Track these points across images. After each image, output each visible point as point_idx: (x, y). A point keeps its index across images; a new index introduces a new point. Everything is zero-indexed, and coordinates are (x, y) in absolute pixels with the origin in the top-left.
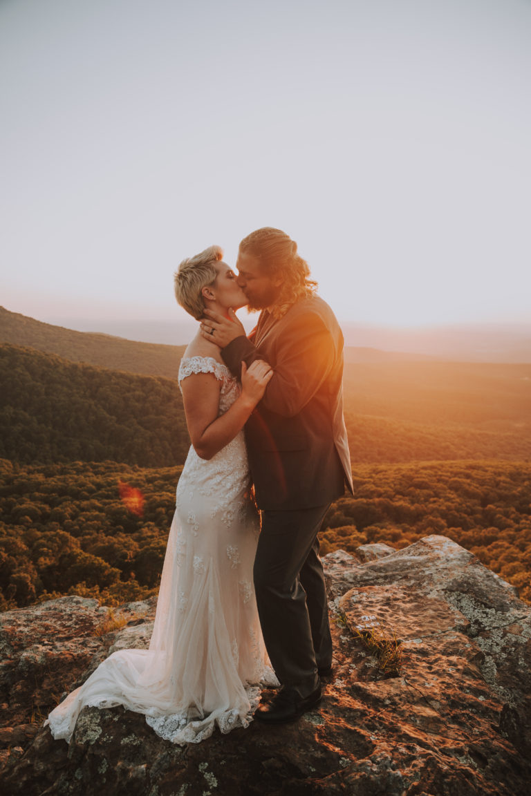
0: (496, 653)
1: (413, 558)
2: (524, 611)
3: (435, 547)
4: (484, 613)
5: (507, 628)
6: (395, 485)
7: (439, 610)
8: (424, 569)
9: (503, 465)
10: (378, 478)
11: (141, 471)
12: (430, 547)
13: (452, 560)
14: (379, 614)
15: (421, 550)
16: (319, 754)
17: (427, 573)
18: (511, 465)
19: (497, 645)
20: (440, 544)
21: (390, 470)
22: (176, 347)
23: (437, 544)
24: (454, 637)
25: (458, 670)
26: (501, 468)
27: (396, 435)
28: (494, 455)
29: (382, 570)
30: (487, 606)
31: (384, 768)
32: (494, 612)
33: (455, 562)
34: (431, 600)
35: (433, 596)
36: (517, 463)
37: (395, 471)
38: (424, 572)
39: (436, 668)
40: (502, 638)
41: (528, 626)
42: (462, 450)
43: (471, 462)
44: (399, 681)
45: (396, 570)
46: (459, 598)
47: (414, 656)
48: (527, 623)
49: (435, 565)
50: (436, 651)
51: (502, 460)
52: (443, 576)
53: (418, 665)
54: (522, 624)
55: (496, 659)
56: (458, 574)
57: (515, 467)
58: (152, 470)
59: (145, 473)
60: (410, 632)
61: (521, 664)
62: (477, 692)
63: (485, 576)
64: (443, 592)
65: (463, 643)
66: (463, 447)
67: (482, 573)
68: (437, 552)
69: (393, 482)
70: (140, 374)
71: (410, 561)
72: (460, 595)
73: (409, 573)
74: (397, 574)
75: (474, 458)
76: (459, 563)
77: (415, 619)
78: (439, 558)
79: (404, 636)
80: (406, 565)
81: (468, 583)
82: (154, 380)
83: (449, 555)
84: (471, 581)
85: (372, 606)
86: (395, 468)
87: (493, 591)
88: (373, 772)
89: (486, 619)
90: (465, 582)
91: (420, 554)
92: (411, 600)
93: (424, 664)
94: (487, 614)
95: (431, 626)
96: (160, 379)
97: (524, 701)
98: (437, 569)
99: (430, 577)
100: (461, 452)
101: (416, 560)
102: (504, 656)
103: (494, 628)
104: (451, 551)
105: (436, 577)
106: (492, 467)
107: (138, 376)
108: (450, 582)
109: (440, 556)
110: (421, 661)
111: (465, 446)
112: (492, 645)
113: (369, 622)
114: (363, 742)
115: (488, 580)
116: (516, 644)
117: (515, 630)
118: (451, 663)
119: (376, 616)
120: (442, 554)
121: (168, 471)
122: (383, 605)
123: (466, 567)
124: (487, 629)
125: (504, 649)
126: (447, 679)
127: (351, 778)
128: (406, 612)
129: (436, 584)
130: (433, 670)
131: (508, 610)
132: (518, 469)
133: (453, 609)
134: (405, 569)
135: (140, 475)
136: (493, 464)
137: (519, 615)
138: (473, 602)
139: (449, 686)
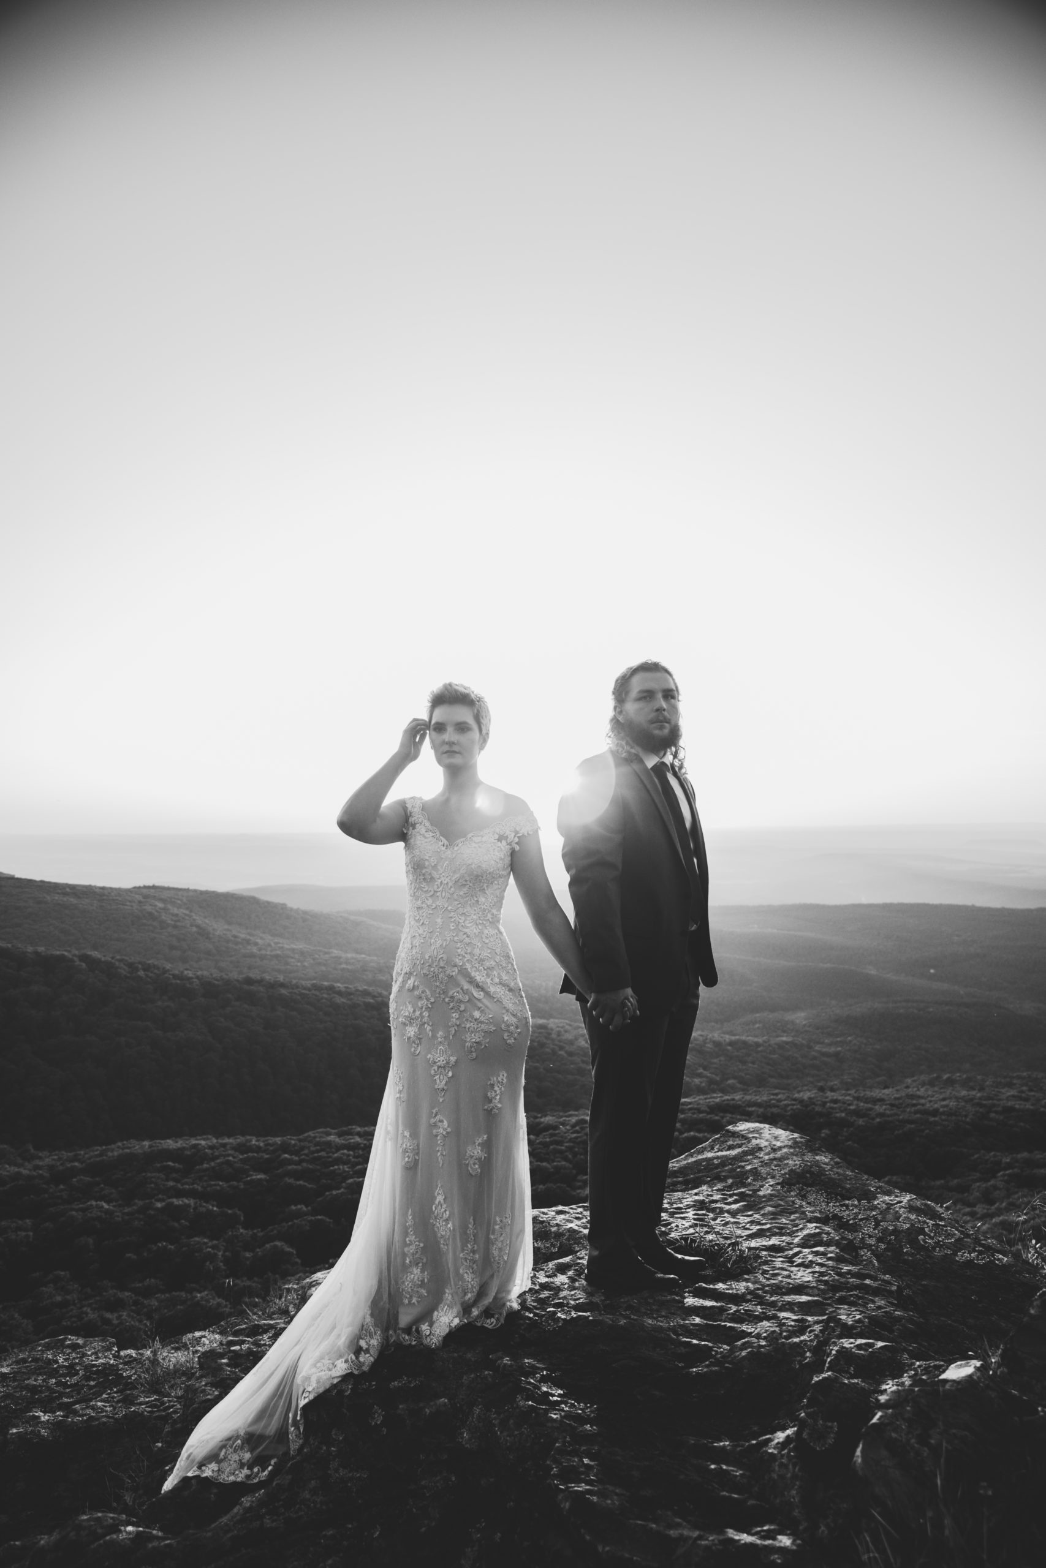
0: (871, 1245)
1: (720, 1154)
2: (897, 1196)
3: (751, 1135)
4: (842, 1206)
5: (879, 1217)
6: (575, 1155)
7: (780, 1205)
8: (743, 1164)
9: (779, 1101)
10: (540, 1143)
11: (40, 1158)
12: (743, 1136)
13: (780, 1148)
14: (694, 1219)
15: (730, 1143)
16: (683, 1350)
17: (749, 1167)
18: (795, 1100)
19: (870, 1236)
20: (757, 1131)
21: (563, 1124)
22: (119, 891)
23: (752, 1132)
24: (811, 1228)
25: (830, 1259)
26: (775, 1106)
27: (571, 1054)
28: (761, 1082)
29: (678, 1175)
30: (844, 1198)
31: (774, 1340)
32: (856, 1203)
33: (785, 1150)
34: (764, 1196)
35: (766, 1191)
36: (806, 1095)
37: (573, 1126)
38: (743, 1167)
39: (798, 1261)
40: (874, 1229)
41: (906, 1210)
42: (700, 1075)
43: (717, 1098)
44: (756, 1277)
45: (700, 1171)
46: (803, 1193)
47: (764, 1253)
48: (905, 1208)
49: (757, 1157)
50: (792, 1246)
51: (777, 1091)
52: (774, 1168)
53: (774, 1261)
54: (897, 1209)
55: (872, 1251)
56: (794, 1163)
57: (801, 1101)
58: (65, 1154)
59: (48, 1161)
60: (748, 1232)
61: (907, 1251)
62: (862, 1276)
63: (832, 1163)
64: (779, 1187)
65: (826, 1234)
66: (701, 1070)
67: (827, 1160)
68: (754, 1142)
69: (570, 1149)
70: (41, 949)
71: (718, 1158)
72: (803, 1189)
73: (720, 1172)
74: (705, 1176)
75: (724, 1091)
76: (792, 1150)
77: (749, 1219)
78: (760, 1149)
79: (742, 1237)
80: (714, 1164)
81: (812, 1173)
82: (72, 961)
83: (774, 1143)
84: (815, 1169)
85: (682, 1213)
86: (574, 1120)
87: (849, 1180)
88: (763, 1347)
89: (847, 1213)
90: (808, 1172)
91: (730, 1148)
92: (736, 1199)
93: (781, 1259)
94: (847, 1206)
95: (776, 1223)
96: (84, 958)
97: (920, 1287)
98: (762, 1162)
99: (755, 1172)
100: (697, 1081)
101: (726, 1156)
102: (883, 1246)
103: (861, 1220)
104: (776, 1138)
105: (763, 1171)
106: (759, 1105)
107: (36, 953)
108: (785, 1174)
109: (762, 1146)
110: (775, 1257)
111: (705, 1068)
112: (863, 1238)
113: (686, 1229)
114: (733, 1333)
115: (838, 1168)
116: (895, 1232)
117: (890, 1217)
118: (817, 1253)
119: (693, 1221)
120: (763, 1143)
121: (101, 1155)
122: (697, 1210)
123: (804, 1155)
124: (851, 1222)
125: (879, 1240)
126: (817, 1269)
127: (735, 1357)
128: (733, 1214)
129: (766, 1179)
130: (795, 1264)
131: (876, 1198)
132: (807, 1106)
133: (798, 1202)
134: (712, 1169)
135: (37, 1167)
136: (759, 1099)
137: (891, 1200)
138: (824, 1195)
139: (822, 1274)
